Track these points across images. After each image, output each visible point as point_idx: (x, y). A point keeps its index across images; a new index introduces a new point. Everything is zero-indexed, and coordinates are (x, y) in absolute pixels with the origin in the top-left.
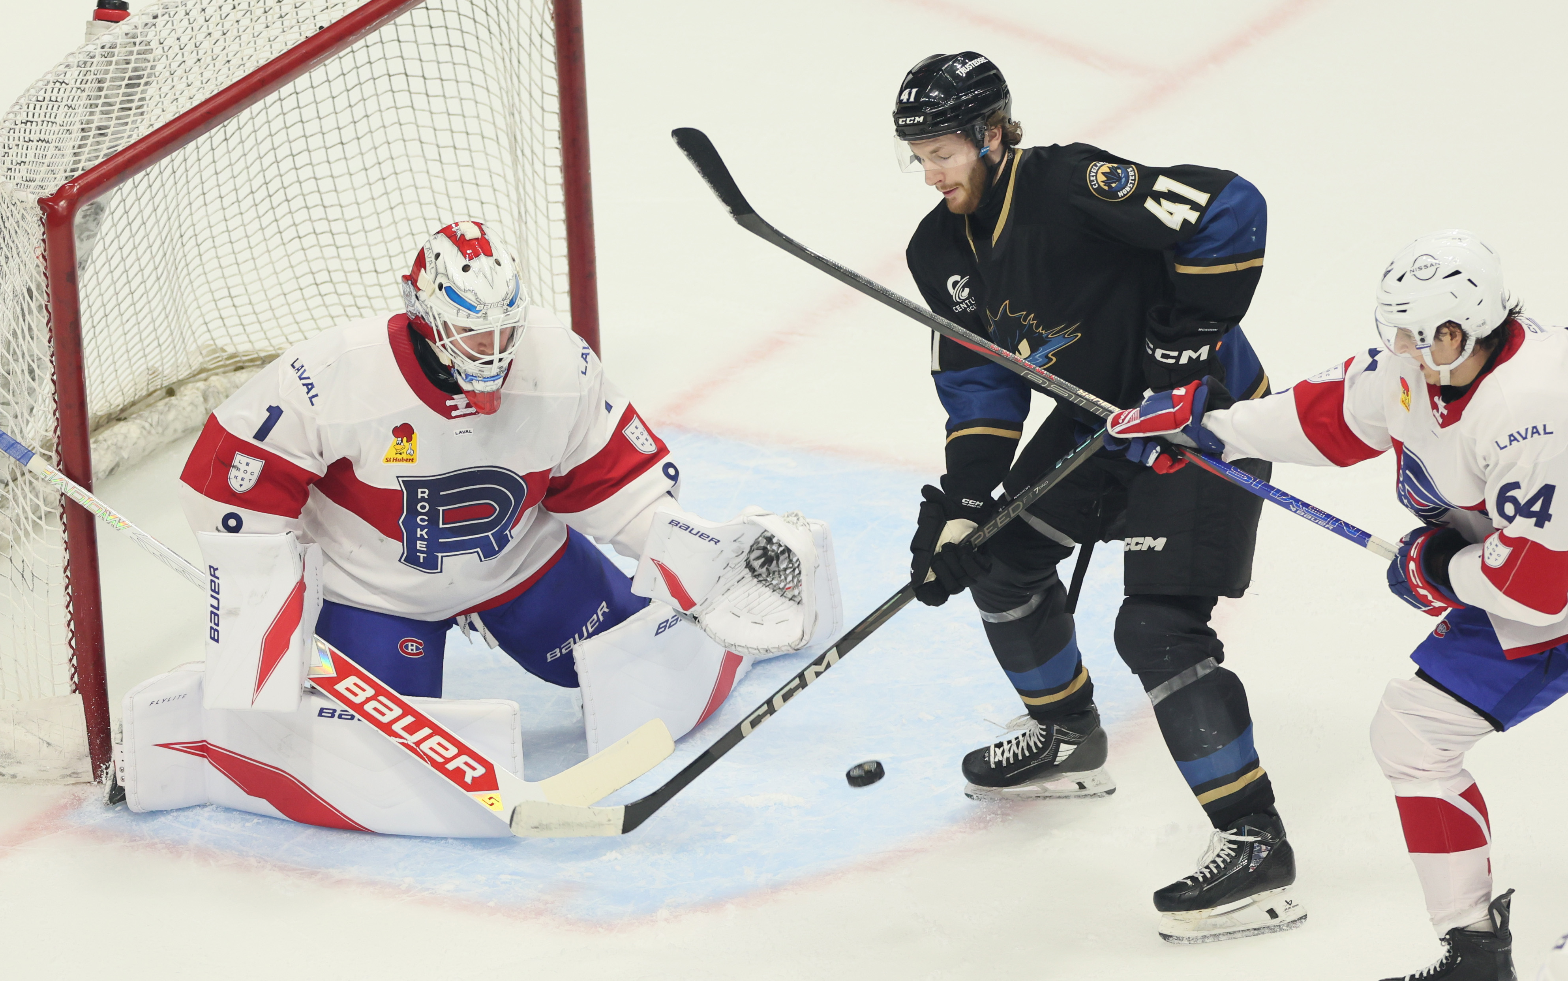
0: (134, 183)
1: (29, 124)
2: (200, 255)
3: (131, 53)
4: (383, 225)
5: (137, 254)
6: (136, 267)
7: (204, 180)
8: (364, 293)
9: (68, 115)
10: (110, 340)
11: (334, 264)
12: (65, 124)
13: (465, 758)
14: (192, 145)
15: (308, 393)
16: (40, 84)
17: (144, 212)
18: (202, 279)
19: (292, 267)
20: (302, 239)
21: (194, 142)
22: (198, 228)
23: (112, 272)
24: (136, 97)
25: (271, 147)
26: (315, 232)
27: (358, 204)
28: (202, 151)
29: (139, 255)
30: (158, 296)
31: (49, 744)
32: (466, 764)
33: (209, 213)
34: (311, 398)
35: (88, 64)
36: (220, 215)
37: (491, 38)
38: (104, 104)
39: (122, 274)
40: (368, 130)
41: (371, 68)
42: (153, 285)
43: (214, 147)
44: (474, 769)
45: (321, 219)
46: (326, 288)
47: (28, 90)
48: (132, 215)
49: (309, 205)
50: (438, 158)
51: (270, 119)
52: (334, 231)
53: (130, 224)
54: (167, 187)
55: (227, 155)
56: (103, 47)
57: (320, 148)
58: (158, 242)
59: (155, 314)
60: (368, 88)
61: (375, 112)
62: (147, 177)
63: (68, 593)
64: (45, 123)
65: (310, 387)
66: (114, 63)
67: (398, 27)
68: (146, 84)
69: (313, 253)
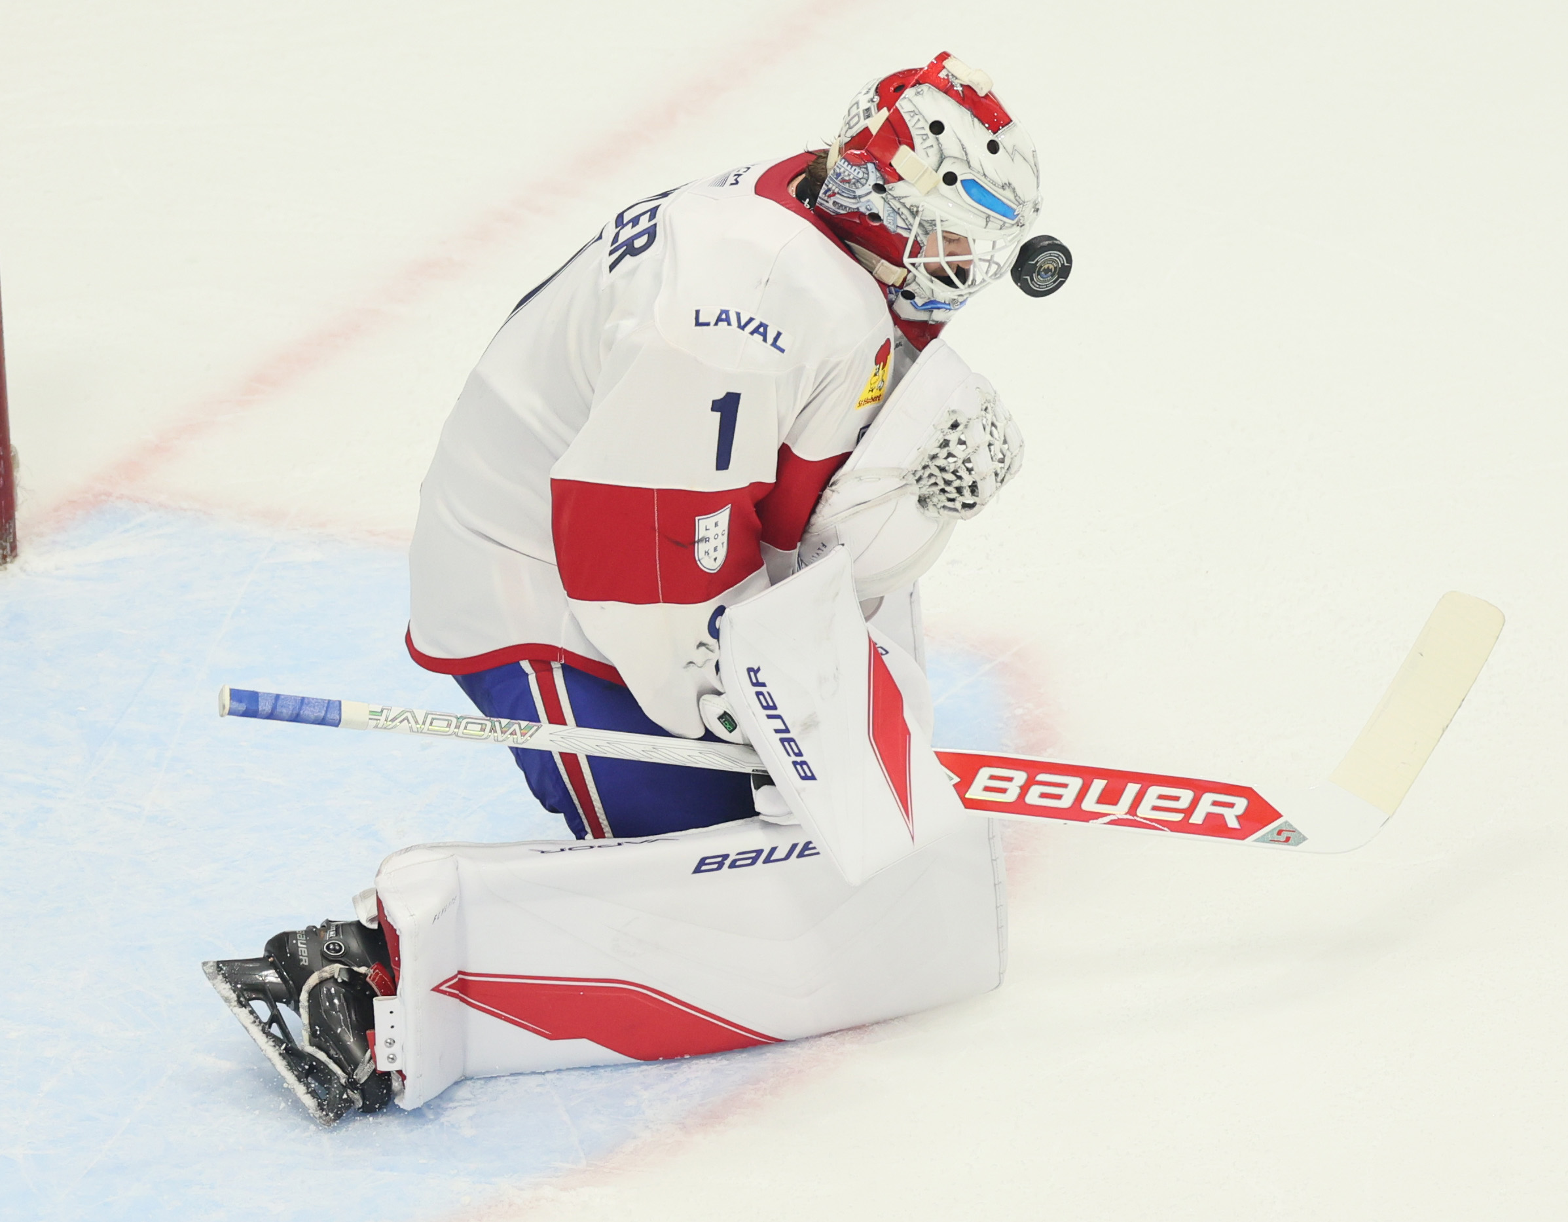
13: (1208, 798)
15: (765, 340)
32: (1215, 803)
34: (774, 344)
44: (1231, 805)
65: (761, 330)
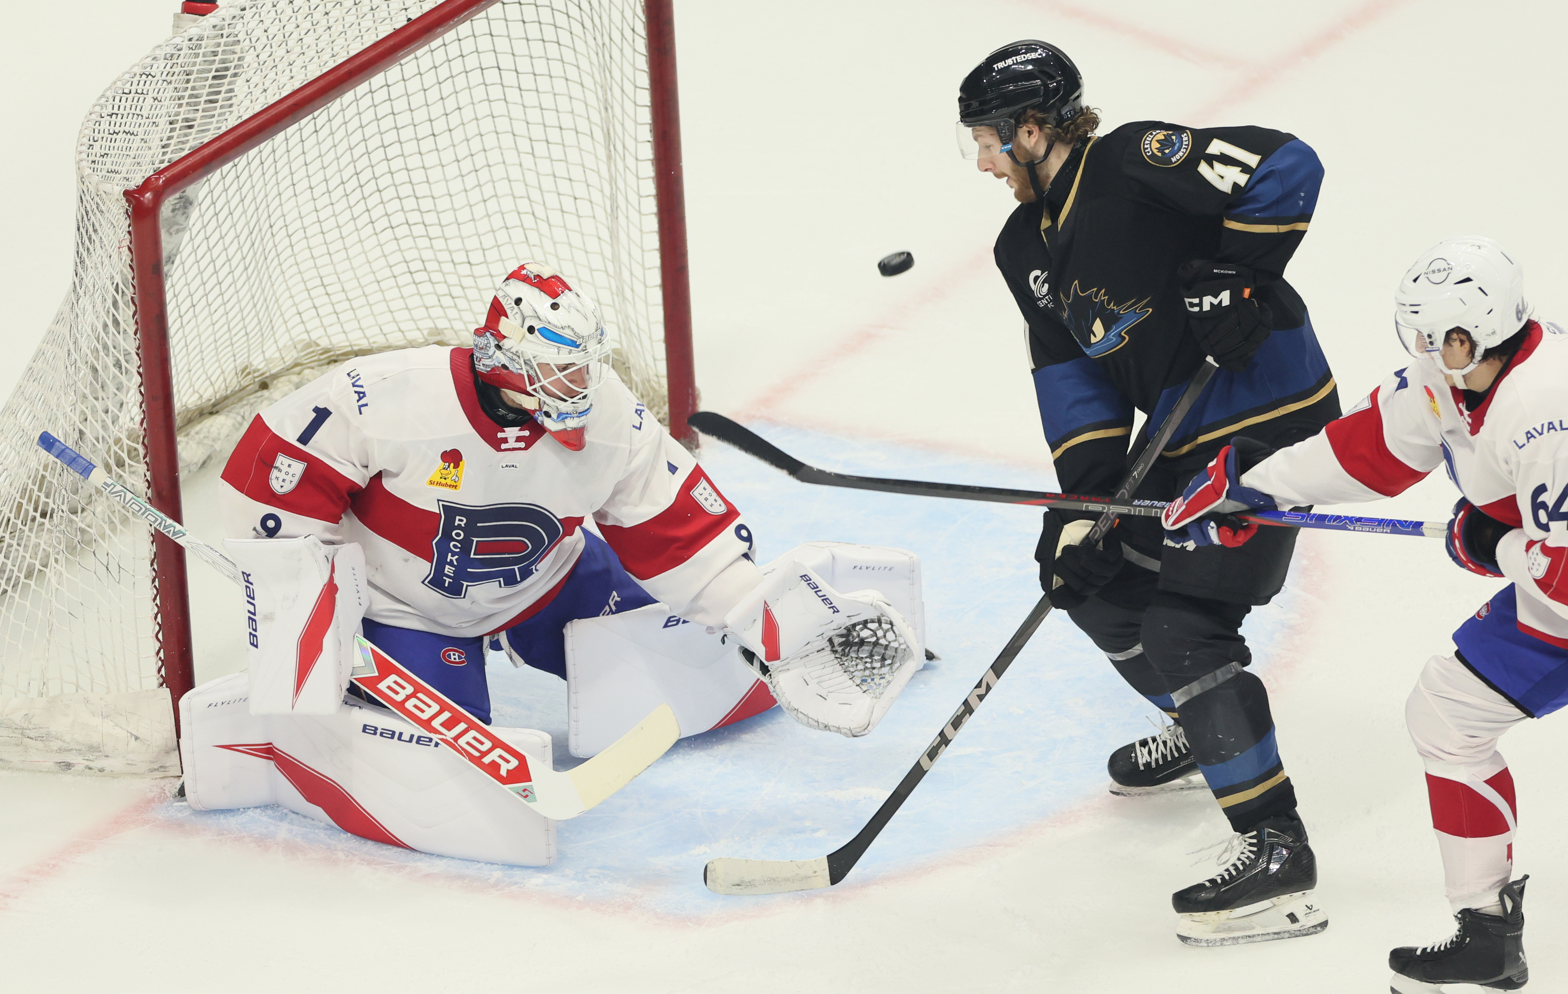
0: (222, 174)
1: (114, 116)
2: (292, 246)
3: (219, 45)
4: (476, 217)
5: (224, 244)
6: (223, 258)
7: (293, 171)
8: (458, 282)
9: (154, 107)
10: (198, 330)
11: (427, 254)
12: (150, 117)
13: (498, 751)
14: (281, 136)
15: (358, 401)
16: (127, 76)
17: (231, 203)
18: (294, 269)
19: (385, 256)
20: (395, 229)
21: (283, 133)
22: (289, 219)
23: (198, 262)
24: (223, 89)
25: (362, 138)
26: (407, 223)
27: (450, 196)
28: (292, 143)
29: (226, 245)
30: (246, 287)
31: (137, 738)
32: (501, 757)
33: (300, 203)
34: (360, 407)
35: (175, 56)
36: (310, 206)
37: (585, 33)
38: (191, 96)
39: (209, 264)
40: (460, 122)
41: (463, 61)
42: (241, 275)
43: (304, 139)
44: (508, 761)
45: (413, 210)
46: (420, 277)
47: (115, 83)
48: (219, 206)
49: (401, 196)
50: (530, 151)
51: (361, 111)
52: (427, 222)
53: (216, 214)
54: (255, 178)
55: (317, 146)
56: (190, 40)
57: (411, 140)
58: (246, 232)
59: (243, 304)
60: (461, 81)
61: (468, 105)
62: (235, 168)
63: (155, 586)
64: (131, 115)
65: (361, 395)
66: (201, 55)
67: (491, 22)
68: (235, 75)
69: (406, 243)
